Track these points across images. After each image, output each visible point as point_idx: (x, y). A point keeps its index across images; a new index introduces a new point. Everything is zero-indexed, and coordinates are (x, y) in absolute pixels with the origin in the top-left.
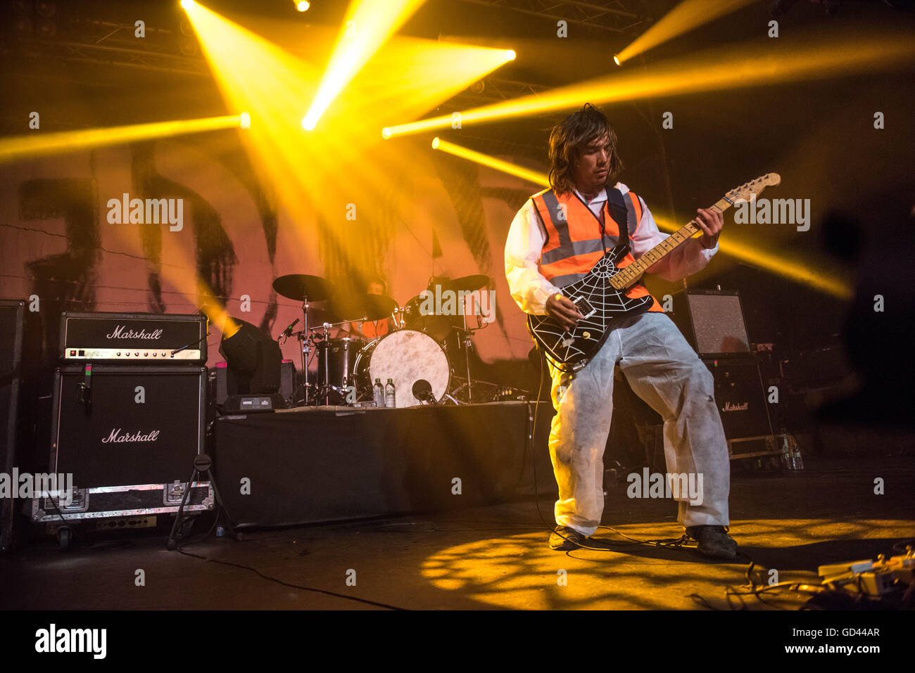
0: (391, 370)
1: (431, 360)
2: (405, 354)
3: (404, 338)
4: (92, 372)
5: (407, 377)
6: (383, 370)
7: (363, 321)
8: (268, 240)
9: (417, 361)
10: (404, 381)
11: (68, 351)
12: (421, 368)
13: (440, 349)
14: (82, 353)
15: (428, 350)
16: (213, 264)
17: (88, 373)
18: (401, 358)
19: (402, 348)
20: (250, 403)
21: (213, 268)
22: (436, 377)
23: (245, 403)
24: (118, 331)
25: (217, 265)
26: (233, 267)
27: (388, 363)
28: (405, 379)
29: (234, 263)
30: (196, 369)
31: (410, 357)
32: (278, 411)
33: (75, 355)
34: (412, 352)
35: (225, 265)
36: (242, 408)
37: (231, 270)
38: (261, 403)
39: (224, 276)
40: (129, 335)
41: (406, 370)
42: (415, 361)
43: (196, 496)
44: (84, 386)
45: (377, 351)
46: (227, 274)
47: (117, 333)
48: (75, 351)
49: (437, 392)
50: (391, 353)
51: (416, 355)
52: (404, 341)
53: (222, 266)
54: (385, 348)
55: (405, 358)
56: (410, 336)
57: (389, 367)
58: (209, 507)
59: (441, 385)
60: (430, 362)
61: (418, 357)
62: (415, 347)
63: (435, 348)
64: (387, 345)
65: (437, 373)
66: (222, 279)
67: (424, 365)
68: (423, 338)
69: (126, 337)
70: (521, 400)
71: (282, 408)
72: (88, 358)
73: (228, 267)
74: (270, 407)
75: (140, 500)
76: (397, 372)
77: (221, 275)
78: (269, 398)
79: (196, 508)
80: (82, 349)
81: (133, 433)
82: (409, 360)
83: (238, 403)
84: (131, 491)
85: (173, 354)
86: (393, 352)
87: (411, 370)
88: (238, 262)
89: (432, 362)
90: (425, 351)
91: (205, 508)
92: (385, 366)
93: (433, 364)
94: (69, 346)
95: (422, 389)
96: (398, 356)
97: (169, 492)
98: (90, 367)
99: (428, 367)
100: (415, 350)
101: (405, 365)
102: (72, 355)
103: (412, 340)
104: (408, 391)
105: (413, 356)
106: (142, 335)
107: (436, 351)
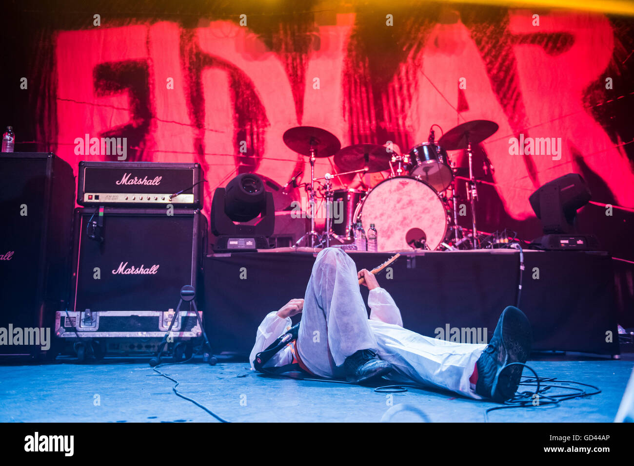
0: (384, 217)
1: (426, 209)
2: (398, 202)
3: (398, 186)
4: (104, 214)
5: (400, 225)
6: (376, 218)
7: (365, 172)
8: (296, 103)
9: (412, 210)
10: (397, 229)
11: (86, 196)
12: (415, 216)
13: (436, 197)
14: (97, 197)
15: (423, 198)
16: (248, 127)
17: (101, 214)
18: (395, 207)
19: (396, 196)
20: (236, 243)
21: (248, 132)
22: (431, 226)
23: (232, 243)
24: (126, 178)
25: (252, 129)
26: (266, 129)
27: (381, 212)
28: (399, 227)
29: (266, 126)
30: (190, 212)
31: (404, 205)
32: (260, 251)
33: (91, 199)
34: (405, 199)
35: (258, 128)
36: (229, 247)
37: (263, 132)
38: (246, 243)
39: (258, 138)
40: (135, 181)
41: (399, 218)
42: (409, 209)
43: (186, 324)
44: (95, 224)
45: (370, 199)
46: (261, 136)
47: (124, 180)
48: (92, 196)
49: (432, 240)
50: (384, 201)
51: (411, 203)
52: (398, 189)
53: (255, 129)
54: (378, 196)
55: (399, 206)
56: (404, 184)
57: (382, 215)
58: (197, 334)
59: (437, 234)
60: (425, 210)
61: (413, 205)
62: (410, 196)
63: (430, 196)
64: (380, 193)
65: (433, 221)
66: (255, 141)
67: (418, 213)
68: (418, 186)
69: (132, 183)
70: (514, 248)
71: (264, 248)
72: (102, 201)
73: (261, 130)
74: (254, 248)
75: (140, 324)
76: (390, 220)
77: (255, 136)
78: (253, 239)
79: (187, 334)
80: (97, 194)
81: (137, 266)
82: (402, 208)
83: (225, 242)
84: (133, 316)
85: (171, 197)
86: (387, 201)
87: (405, 218)
88: (270, 125)
89: (426, 211)
90: (420, 200)
91: (194, 335)
92: (378, 214)
93: (429, 212)
94: (87, 191)
95: (416, 237)
96: (392, 204)
97: (164, 319)
98: (103, 209)
99: (423, 215)
100: (409, 198)
101: (398, 213)
102: (89, 199)
103: (407, 188)
104: (402, 239)
105: (408, 204)
106: (145, 182)
107: (432, 198)
